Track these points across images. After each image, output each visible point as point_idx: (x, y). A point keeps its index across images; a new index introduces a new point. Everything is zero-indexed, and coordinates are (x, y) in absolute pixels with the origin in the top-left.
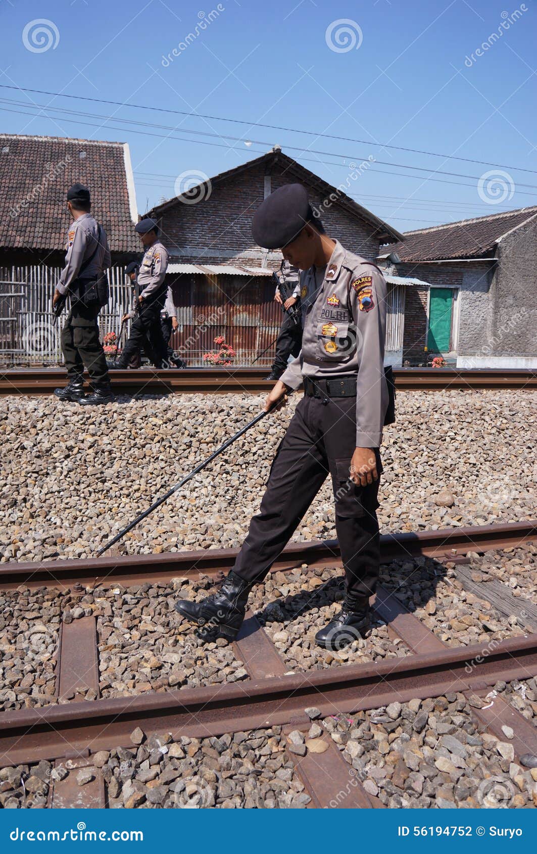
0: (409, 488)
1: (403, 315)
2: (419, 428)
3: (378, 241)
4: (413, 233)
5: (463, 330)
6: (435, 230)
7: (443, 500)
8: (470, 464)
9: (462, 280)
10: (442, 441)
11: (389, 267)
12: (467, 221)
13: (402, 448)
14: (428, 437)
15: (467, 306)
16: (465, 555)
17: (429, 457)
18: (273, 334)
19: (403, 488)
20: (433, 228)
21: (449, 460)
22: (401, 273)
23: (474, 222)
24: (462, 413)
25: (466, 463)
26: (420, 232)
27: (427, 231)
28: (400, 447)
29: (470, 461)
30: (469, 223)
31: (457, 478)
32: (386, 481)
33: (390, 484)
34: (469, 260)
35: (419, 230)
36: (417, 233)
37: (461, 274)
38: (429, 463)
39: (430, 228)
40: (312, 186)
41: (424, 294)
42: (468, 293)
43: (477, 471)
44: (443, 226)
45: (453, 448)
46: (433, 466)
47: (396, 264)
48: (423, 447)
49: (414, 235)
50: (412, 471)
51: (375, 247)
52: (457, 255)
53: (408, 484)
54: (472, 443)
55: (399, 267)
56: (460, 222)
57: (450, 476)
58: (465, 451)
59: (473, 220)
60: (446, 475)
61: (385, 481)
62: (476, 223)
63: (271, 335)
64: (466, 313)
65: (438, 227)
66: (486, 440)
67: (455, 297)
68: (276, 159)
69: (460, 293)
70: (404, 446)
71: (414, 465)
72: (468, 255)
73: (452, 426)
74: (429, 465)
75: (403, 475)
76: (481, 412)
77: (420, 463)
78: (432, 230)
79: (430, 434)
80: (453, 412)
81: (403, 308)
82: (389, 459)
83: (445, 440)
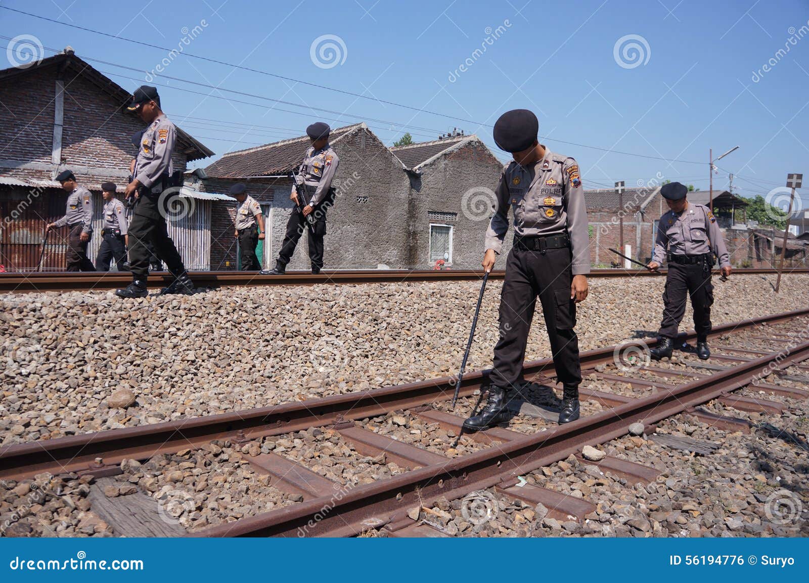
0: (99, 393)
1: (210, 232)
2: (134, 325)
3: (185, 157)
4: (234, 154)
5: (275, 247)
6: (254, 150)
7: (116, 400)
8: (188, 361)
9: (273, 196)
10: (160, 337)
11: (195, 183)
12: (284, 141)
13: (102, 348)
14: (142, 335)
15: (280, 223)
16: (119, 465)
17: (136, 356)
18: (60, 253)
19: (90, 393)
20: (252, 149)
21: (162, 358)
22: (208, 189)
23: (291, 142)
24: (193, 308)
25: (183, 361)
26: (240, 153)
27: (247, 152)
28: (100, 347)
29: (189, 358)
30: (285, 143)
31: (166, 377)
32: (70, 387)
33: (75, 389)
34: (279, 177)
35: (239, 151)
36: (237, 154)
37: (271, 190)
38: (134, 363)
39: (250, 149)
40: (112, 95)
41: (234, 211)
42: (279, 209)
43: (196, 369)
44: (261, 147)
45: (171, 345)
46: (139, 365)
47: (204, 179)
48: (133, 346)
49: (234, 156)
50: (109, 373)
51: (181, 162)
52: (269, 172)
53: (99, 389)
54: (197, 339)
55: (206, 182)
56: (278, 143)
57: (160, 376)
58: (185, 348)
59: (289, 140)
60: (155, 375)
61: (68, 386)
62: (292, 143)
63: (58, 254)
64: (278, 230)
65: (257, 148)
66: (216, 335)
67: (266, 214)
68: (69, 62)
69: (271, 210)
70: (107, 345)
71: (114, 366)
72: (279, 172)
73: (175, 321)
74: (135, 365)
75: (96, 378)
76: (217, 306)
77: (122, 363)
78: (251, 151)
79: (147, 331)
80: (183, 306)
81: (209, 225)
82: (81, 361)
83: (163, 337)
